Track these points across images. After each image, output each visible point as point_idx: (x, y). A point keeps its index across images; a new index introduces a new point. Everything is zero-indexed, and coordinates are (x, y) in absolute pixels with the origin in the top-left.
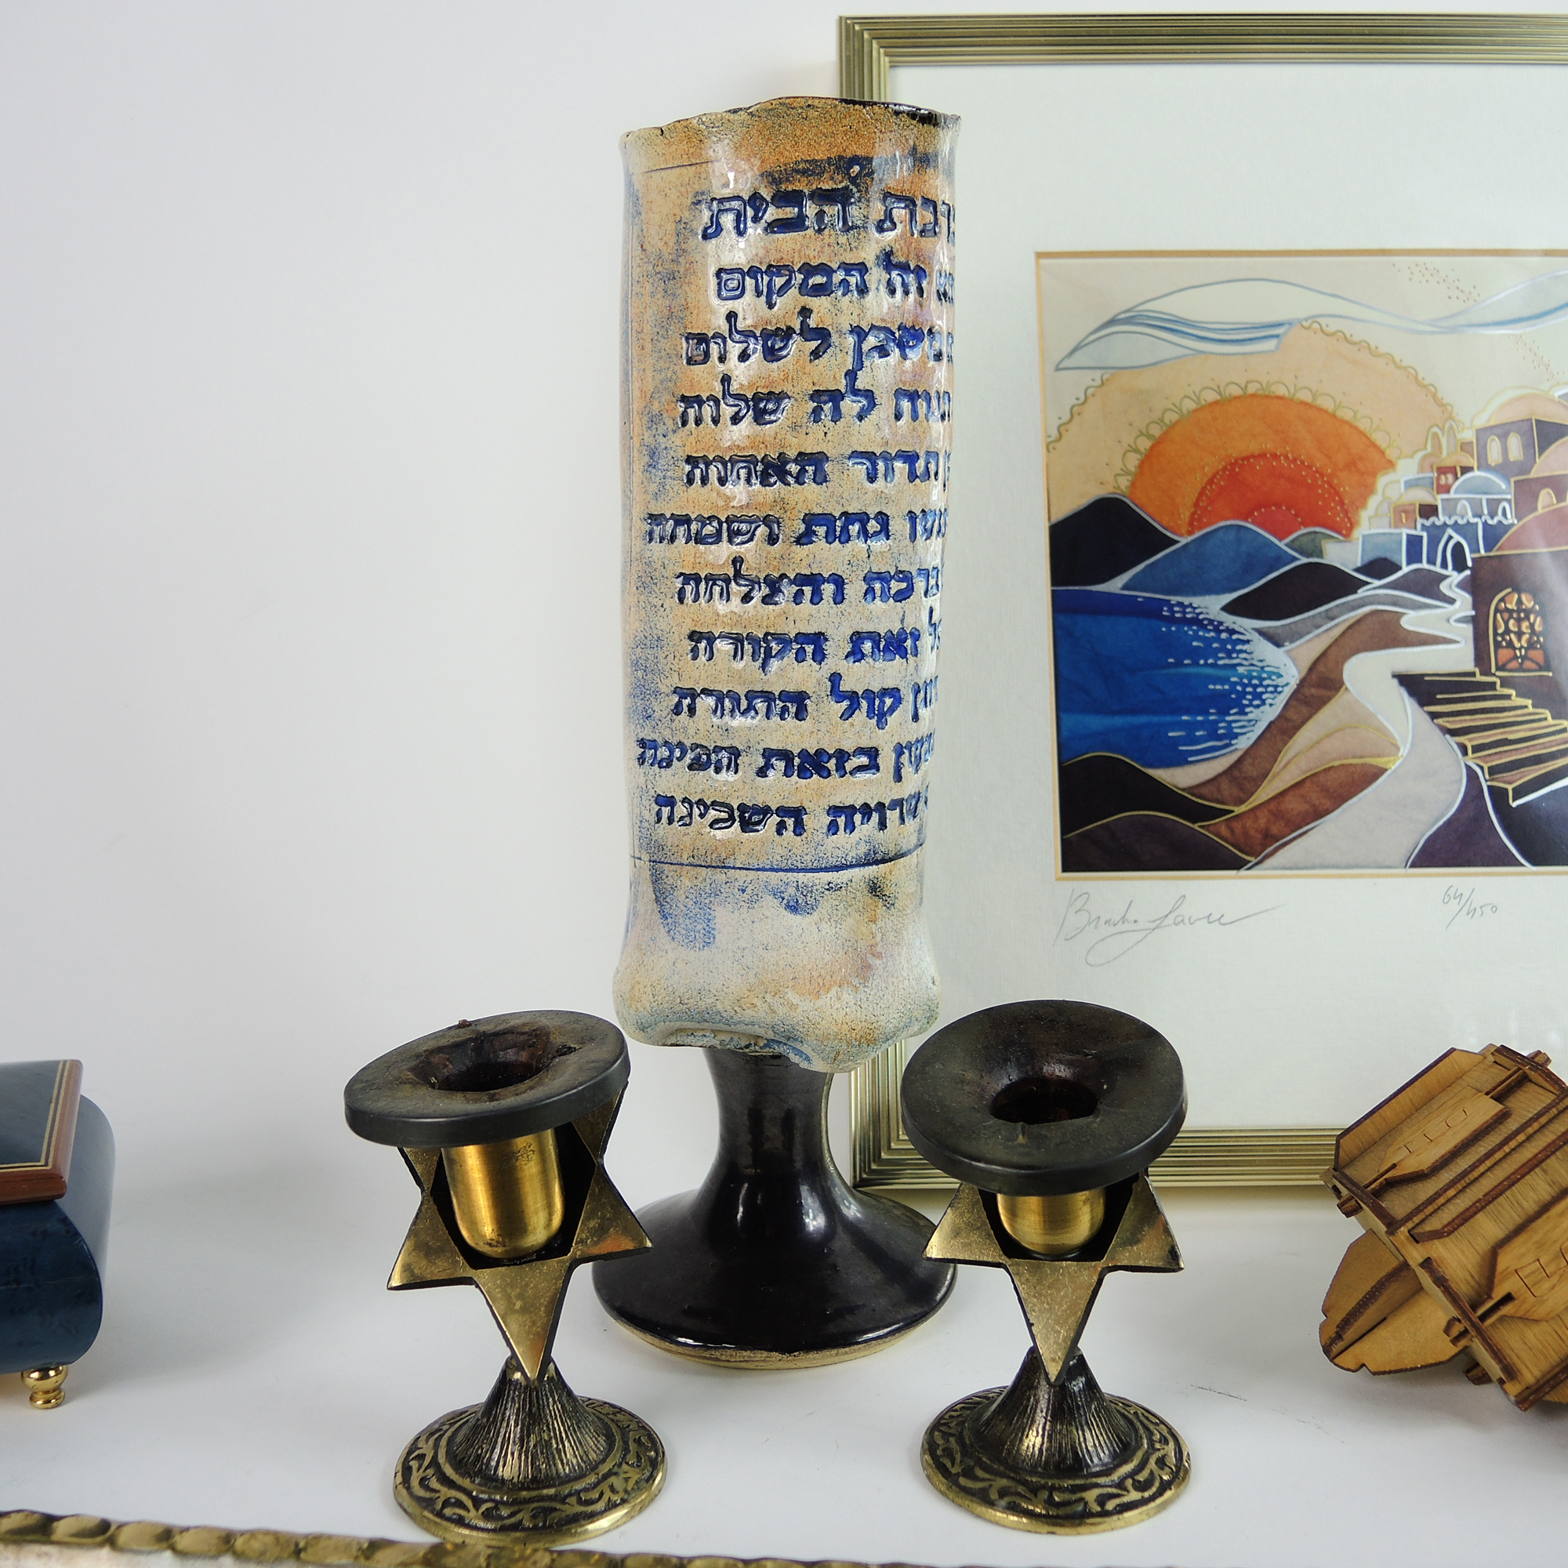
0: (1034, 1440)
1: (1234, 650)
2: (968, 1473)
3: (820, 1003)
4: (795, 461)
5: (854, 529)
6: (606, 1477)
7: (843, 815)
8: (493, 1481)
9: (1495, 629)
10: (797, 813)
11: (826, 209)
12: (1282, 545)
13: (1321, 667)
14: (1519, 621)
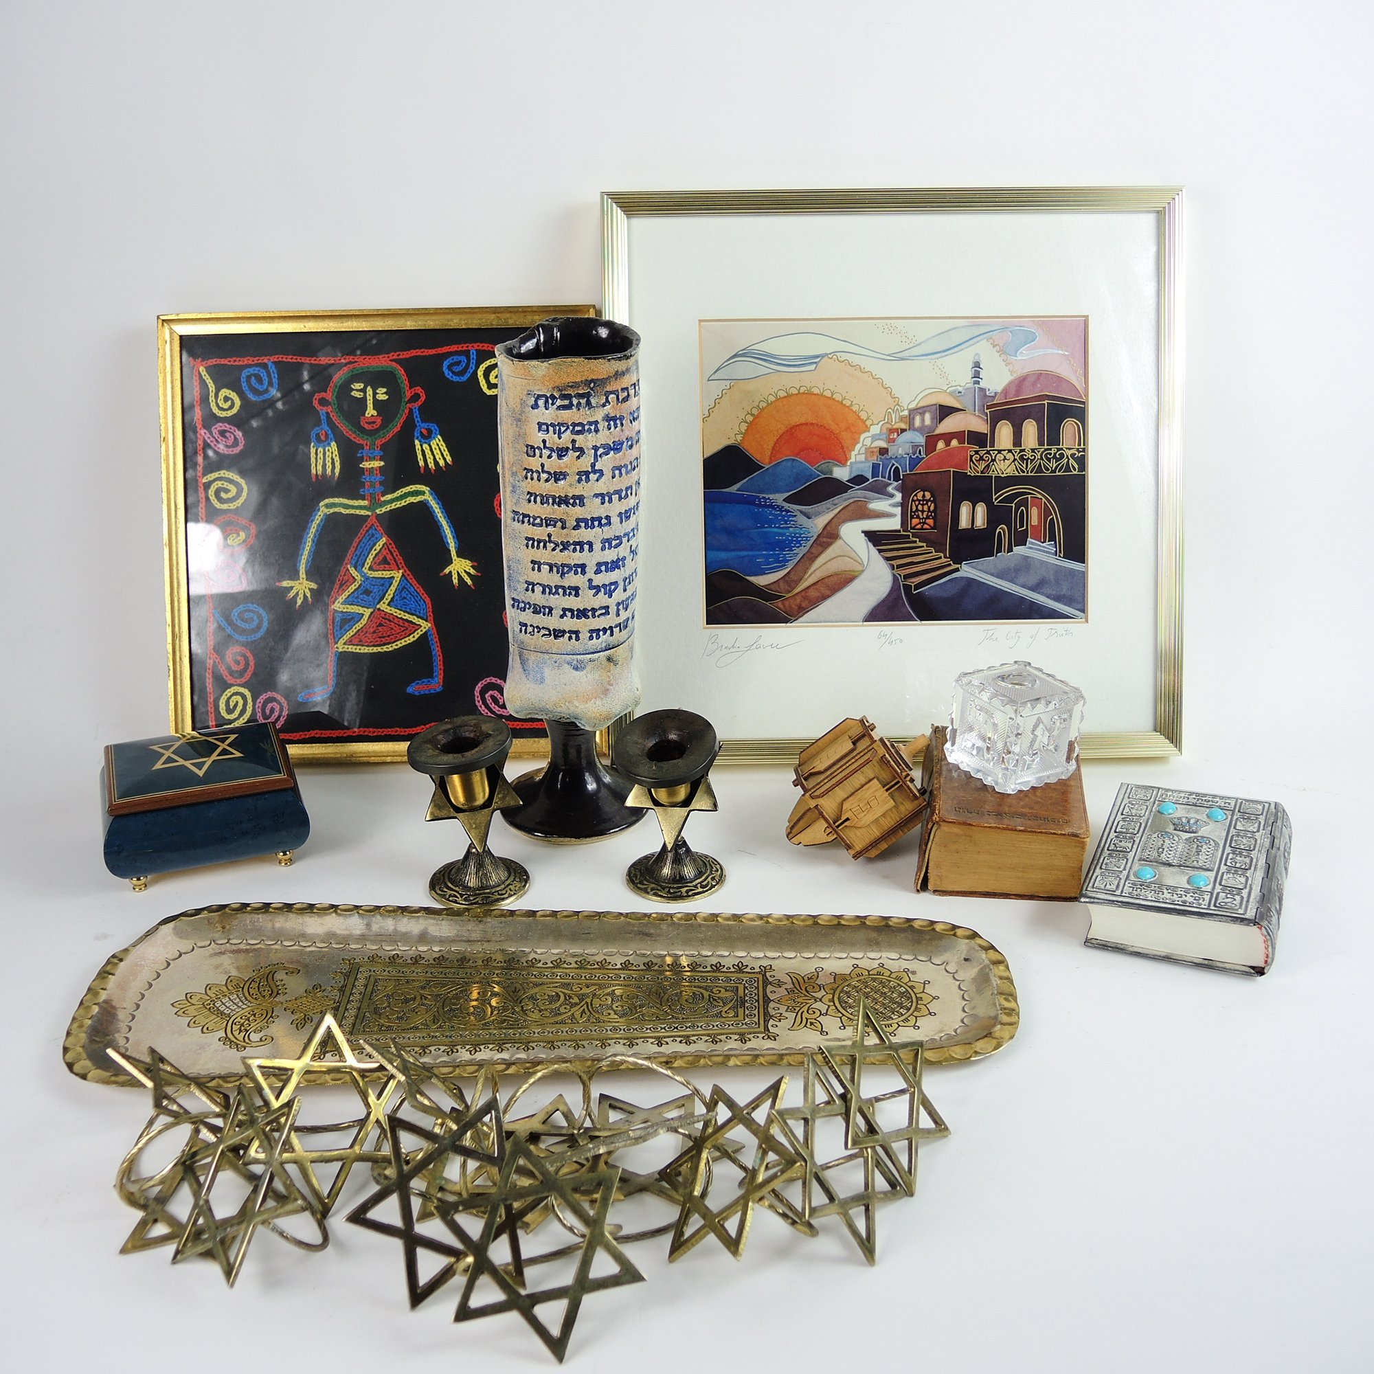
0: (666, 871)
1: (788, 520)
2: (641, 883)
3: (587, 706)
4: (572, 498)
5: (596, 523)
6: (508, 885)
7: (595, 633)
8: (467, 888)
9: (911, 509)
10: (577, 633)
11: (581, 401)
12: (813, 469)
13: (828, 528)
14: (923, 505)
